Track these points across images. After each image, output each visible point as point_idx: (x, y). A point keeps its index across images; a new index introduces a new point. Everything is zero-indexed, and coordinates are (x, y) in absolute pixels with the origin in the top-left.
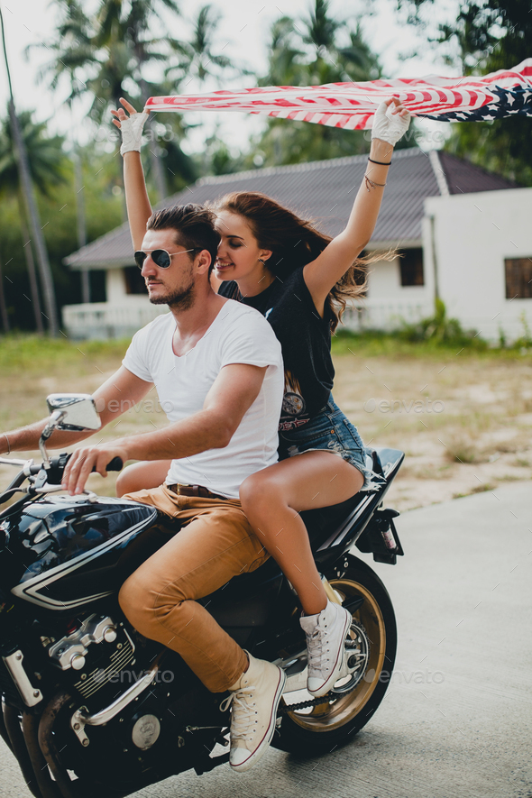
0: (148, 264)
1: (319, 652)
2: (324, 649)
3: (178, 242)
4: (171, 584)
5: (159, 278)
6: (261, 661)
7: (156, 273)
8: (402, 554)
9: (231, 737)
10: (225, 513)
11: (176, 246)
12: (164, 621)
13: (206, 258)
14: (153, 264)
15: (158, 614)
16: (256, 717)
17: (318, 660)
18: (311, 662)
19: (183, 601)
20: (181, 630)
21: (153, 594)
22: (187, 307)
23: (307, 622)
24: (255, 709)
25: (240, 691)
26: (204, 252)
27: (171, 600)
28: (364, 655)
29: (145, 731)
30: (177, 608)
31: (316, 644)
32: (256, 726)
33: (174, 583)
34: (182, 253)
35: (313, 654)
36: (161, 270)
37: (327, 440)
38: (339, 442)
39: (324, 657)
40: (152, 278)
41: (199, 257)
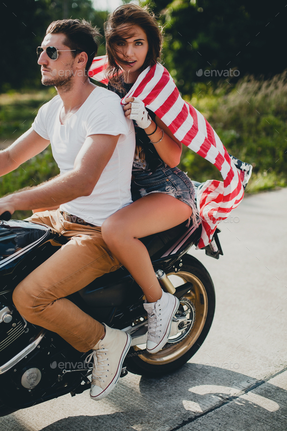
0: (43, 55)
1: (155, 325)
2: (158, 324)
3: (66, 43)
4: (46, 290)
5: (49, 67)
6: (115, 330)
7: (48, 63)
8: (222, 254)
9: (92, 377)
10: (90, 238)
11: (63, 46)
12: (40, 315)
13: (84, 57)
14: (47, 56)
15: (36, 311)
16: (108, 368)
17: (154, 330)
18: (150, 331)
19: (55, 301)
20: (52, 320)
21: (33, 298)
22: (69, 90)
23: (147, 306)
24: (108, 362)
25: (98, 351)
26: (84, 53)
27: (46, 301)
28: (190, 321)
29: (30, 377)
30: (50, 307)
31: (153, 320)
32: (107, 373)
33: (49, 290)
34: (67, 52)
35: (151, 326)
36: (51, 62)
37: (165, 186)
38: (173, 186)
39: (158, 329)
40: (45, 66)
41: (79, 56)
